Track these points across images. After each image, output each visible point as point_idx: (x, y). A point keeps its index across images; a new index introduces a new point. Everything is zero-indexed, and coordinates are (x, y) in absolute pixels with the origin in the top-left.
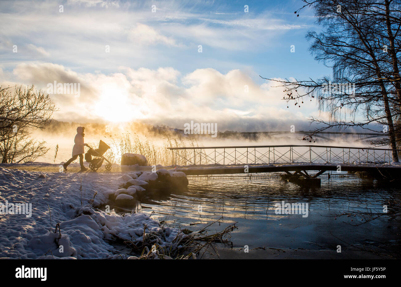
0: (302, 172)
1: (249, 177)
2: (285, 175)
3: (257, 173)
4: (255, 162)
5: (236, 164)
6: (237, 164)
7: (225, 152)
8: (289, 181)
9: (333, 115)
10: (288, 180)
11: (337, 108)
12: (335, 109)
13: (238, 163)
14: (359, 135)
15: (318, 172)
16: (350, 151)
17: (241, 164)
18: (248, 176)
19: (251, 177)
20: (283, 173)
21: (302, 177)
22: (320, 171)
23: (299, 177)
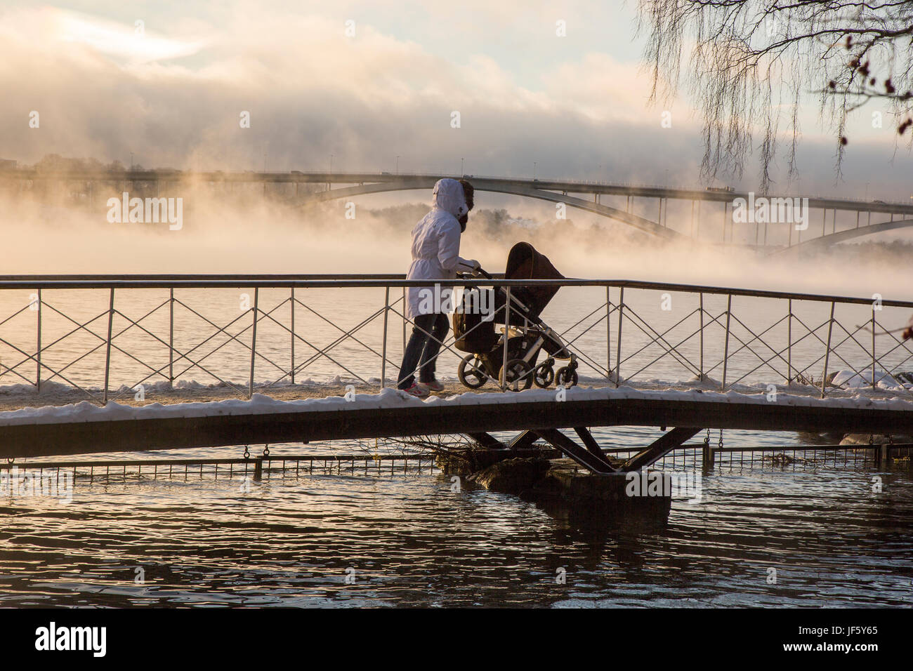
0: (570, 433)
1: (252, 466)
2: (468, 450)
3: (306, 443)
4: (292, 374)
5: (175, 384)
6: (180, 383)
7: (112, 311)
8: (493, 488)
9: (727, 101)
10: (484, 484)
11: (751, 60)
12: (741, 66)
13: (189, 380)
14: (830, 212)
15: (655, 439)
16: (832, 320)
17: (206, 381)
18: (247, 461)
19: (265, 465)
20: (457, 440)
21: (566, 466)
22: (669, 429)
23: (549, 465)
